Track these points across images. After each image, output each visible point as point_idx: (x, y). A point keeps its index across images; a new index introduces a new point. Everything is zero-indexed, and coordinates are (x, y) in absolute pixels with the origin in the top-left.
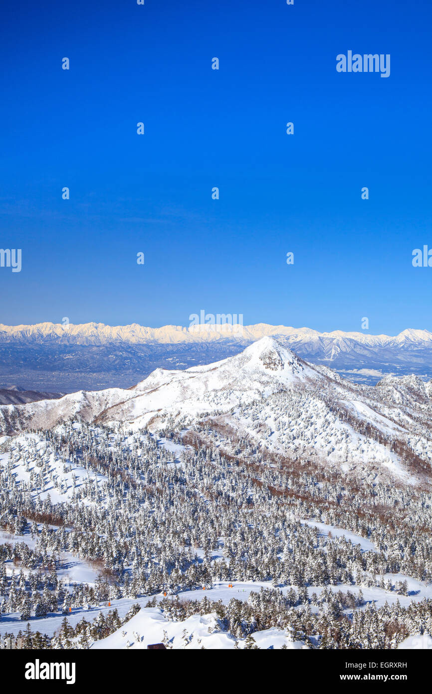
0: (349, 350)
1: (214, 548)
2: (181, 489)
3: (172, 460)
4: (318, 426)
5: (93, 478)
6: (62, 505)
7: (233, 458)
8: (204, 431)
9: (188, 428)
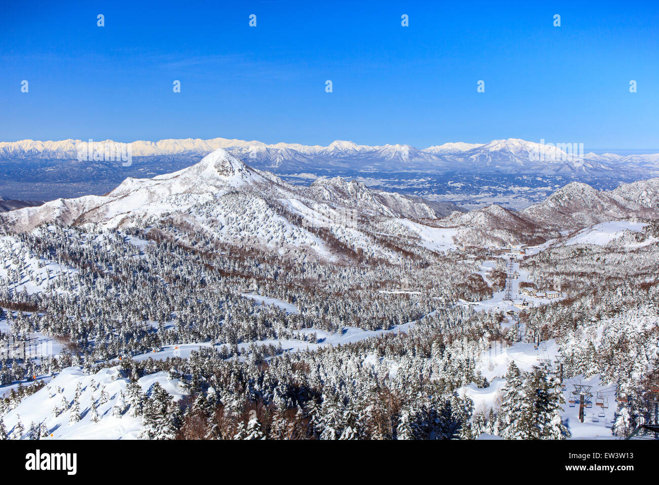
0: (290, 158)
1: (167, 320)
2: (144, 275)
3: (137, 253)
4: (260, 220)
5: (65, 271)
6: (37, 295)
7: (190, 249)
8: (165, 227)
9: (152, 226)
